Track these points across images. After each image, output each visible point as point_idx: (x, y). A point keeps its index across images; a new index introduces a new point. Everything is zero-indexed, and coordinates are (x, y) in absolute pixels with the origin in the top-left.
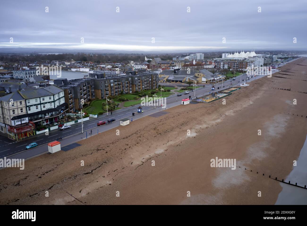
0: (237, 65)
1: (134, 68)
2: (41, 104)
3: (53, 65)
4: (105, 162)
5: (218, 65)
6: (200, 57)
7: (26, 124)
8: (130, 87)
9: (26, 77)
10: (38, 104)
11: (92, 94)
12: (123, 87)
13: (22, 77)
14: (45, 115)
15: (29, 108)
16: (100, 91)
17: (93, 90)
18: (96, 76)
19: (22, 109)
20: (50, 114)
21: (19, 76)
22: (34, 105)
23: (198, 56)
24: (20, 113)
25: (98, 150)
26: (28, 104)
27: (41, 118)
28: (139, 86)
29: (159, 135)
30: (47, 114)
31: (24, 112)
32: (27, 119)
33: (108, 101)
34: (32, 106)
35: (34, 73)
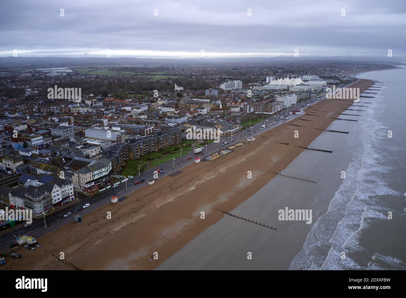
0: (262, 108)
1: (161, 111)
2: (100, 173)
3: (75, 108)
4: (142, 207)
5: (245, 108)
6: (237, 85)
7: (93, 186)
8: (156, 146)
9: (64, 135)
10: (99, 173)
11: (126, 156)
12: (150, 147)
13: (60, 134)
14: (102, 179)
15: (94, 176)
16: (133, 153)
17: (127, 153)
18: (129, 141)
19: (90, 177)
20: (105, 178)
21: (57, 133)
22: (97, 174)
23: (235, 84)
24: (90, 180)
25: (138, 201)
26: (94, 174)
27: (101, 181)
28: (164, 144)
29: (172, 190)
30: (103, 179)
31: (92, 179)
32: (93, 183)
33: (140, 167)
34: (96, 175)
35: (70, 131)
